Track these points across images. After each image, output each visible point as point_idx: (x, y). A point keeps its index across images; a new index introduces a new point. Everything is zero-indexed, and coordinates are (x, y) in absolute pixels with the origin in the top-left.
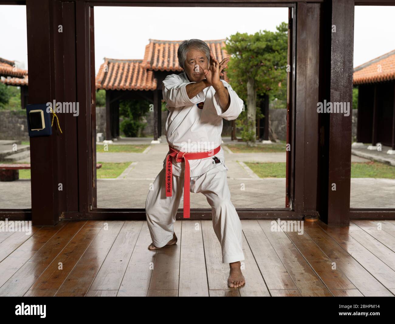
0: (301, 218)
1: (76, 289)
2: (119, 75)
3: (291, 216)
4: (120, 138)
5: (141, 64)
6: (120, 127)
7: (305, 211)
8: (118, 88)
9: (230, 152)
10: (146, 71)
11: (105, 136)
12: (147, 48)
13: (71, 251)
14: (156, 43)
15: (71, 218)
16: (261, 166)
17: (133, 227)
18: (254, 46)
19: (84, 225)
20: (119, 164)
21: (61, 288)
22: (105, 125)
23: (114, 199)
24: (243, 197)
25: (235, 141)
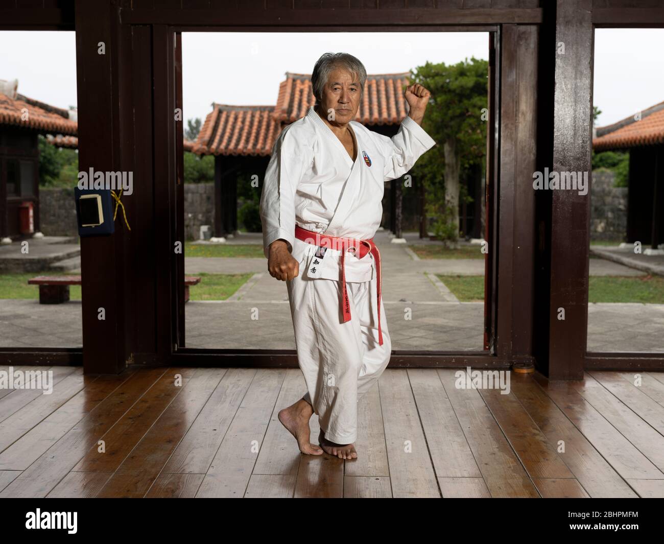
0: (508, 367)
1: (142, 471)
2: (237, 131)
3: (492, 363)
4: (238, 234)
5: (271, 114)
6: (239, 215)
7: (514, 356)
8: (235, 153)
9: (416, 258)
10: (280, 125)
11: (214, 230)
12: (283, 87)
13: (139, 414)
14: (297, 79)
15: (144, 363)
16: (465, 282)
17: (239, 379)
18: (455, 85)
19: (163, 374)
20: (233, 276)
21: (120, 469)
22: (213, 213)
23: (216, 334)
24: (422, 333)
25: (424, 239)
